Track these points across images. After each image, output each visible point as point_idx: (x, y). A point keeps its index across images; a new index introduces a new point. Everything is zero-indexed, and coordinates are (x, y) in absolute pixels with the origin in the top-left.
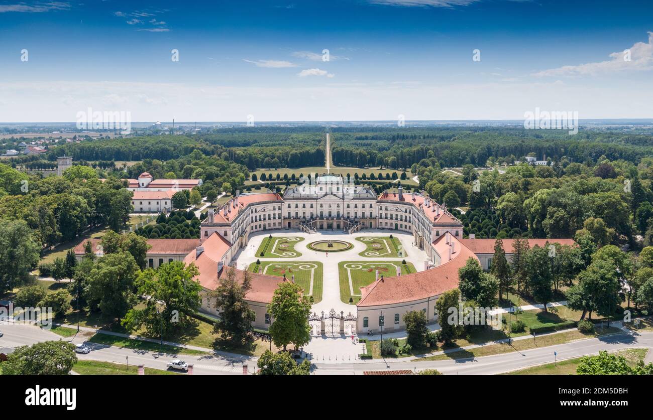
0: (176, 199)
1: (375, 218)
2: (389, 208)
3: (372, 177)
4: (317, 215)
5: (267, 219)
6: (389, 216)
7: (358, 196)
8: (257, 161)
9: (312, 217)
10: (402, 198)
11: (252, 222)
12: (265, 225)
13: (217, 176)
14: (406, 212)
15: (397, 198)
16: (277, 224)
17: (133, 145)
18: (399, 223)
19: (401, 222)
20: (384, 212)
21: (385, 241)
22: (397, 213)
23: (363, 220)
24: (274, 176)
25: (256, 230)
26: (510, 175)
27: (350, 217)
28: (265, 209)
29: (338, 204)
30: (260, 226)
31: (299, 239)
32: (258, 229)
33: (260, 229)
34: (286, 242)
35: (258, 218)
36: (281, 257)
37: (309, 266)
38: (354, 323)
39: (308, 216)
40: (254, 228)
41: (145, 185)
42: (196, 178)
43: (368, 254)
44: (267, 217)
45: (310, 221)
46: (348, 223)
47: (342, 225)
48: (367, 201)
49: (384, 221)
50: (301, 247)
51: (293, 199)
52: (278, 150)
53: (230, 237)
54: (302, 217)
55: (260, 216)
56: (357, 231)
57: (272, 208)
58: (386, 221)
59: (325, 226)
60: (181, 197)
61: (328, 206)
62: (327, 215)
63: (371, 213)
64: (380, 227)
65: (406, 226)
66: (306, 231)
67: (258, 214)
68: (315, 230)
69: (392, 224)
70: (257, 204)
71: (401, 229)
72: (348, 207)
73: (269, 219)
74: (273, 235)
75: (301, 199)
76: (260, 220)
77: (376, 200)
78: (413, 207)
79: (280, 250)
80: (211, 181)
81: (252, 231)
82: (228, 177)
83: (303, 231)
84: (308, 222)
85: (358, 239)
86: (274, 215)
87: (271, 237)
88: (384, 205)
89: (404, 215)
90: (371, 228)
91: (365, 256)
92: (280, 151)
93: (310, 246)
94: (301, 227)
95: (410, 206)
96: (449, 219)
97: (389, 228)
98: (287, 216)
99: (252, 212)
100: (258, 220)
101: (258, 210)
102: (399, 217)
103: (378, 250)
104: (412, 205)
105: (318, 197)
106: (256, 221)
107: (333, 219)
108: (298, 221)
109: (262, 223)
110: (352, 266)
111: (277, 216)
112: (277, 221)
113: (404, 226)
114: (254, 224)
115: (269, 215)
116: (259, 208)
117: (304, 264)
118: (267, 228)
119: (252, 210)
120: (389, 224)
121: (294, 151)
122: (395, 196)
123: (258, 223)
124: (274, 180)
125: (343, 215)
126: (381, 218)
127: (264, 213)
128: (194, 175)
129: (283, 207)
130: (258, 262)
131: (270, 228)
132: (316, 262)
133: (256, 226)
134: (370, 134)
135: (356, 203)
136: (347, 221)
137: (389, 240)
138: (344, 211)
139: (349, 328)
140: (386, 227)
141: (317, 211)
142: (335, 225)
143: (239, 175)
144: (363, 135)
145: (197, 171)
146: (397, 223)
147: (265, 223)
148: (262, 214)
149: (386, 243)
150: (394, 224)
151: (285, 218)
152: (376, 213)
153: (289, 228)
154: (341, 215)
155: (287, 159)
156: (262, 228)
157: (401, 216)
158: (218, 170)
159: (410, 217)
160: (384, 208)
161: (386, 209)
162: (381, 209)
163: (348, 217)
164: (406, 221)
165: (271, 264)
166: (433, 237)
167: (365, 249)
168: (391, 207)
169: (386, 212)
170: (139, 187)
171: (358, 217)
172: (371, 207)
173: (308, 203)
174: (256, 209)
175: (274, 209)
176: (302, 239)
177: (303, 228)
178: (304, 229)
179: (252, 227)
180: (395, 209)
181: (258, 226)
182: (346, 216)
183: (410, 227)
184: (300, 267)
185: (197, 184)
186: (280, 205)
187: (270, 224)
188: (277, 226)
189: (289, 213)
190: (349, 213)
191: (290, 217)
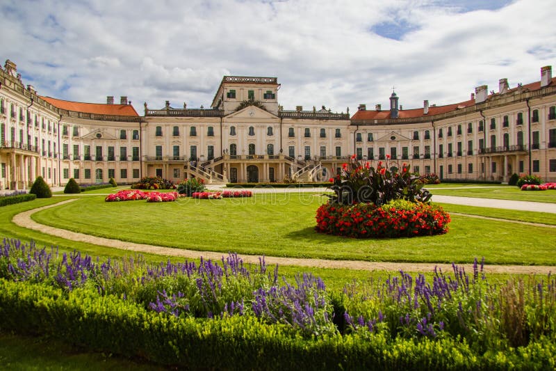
1: (348, 159)
2: (375, 137)
4: (223, 152)
5: (105, 158)
6: (376, 153)
9: (211, 156)
14: (416, 138)
16: (130, 173)
20: (365, 146)
22: (394, 144)
23: (323, 163)
27: (296, 157)
29: (270, 129)
30: (88, 172)
33: (89, 181)
35: (82, 152)
39: (202, 154)
44: (105, 154)
45: (210, 164)
47: (282, 171)
48: (329, 122)
54: (189, 157)
55: (87, 148)
57: (118, 135)
59: (244, 172)
61: (247, 131)
62: (246, 151)
63: (338, 149)
67: (81, 143)
72: (291, 134)
73: (111, 158)
75: (185, 115)
76: (88, 158)
77: (348, 121)
86: (124, 149)
88: (364, 131)
89: (411, 145)
98: (153, 153)
100: (82, 158)
101: (80, 133)
102: (399, 152)
105: (226, 113)
107: (260, 159)
108: (180, 165)
109: (93, 166)
111: (130, 153)
112: (131, 165)
115: (111, 150)
116: (85, 127)
118: (107, 179)
125: (280, 152)
126: (360, 158)
127: (99, 143)
129: (143, 133)
135: (307, 126)
136: (293, 161)
138: (281, 144)
141: (221, 144)
142: (265, 174)
147: (100, 166)
148: (93, 145)
151: (149, 160)
152: (348, 148)
154: (275, 153)
156: (93, 180)
157: (405, 149)
159: (427, 147)
160: (365, 137)
161: (370, 139)
162: (359, 139)
163: (292, 158)
164: (417, 157)
168: (381, 133)
169: (370, 145)
171: (312, 156)
172: (338, 135)
175: (123, 137)
180: (389, 137)
181: (82, 174)
182: (286, 154)
186: (138, 129)
187: (111, 171)
188: (130, 178)
189: (159, 149)
190: (292, 148)
191: (160, 157)
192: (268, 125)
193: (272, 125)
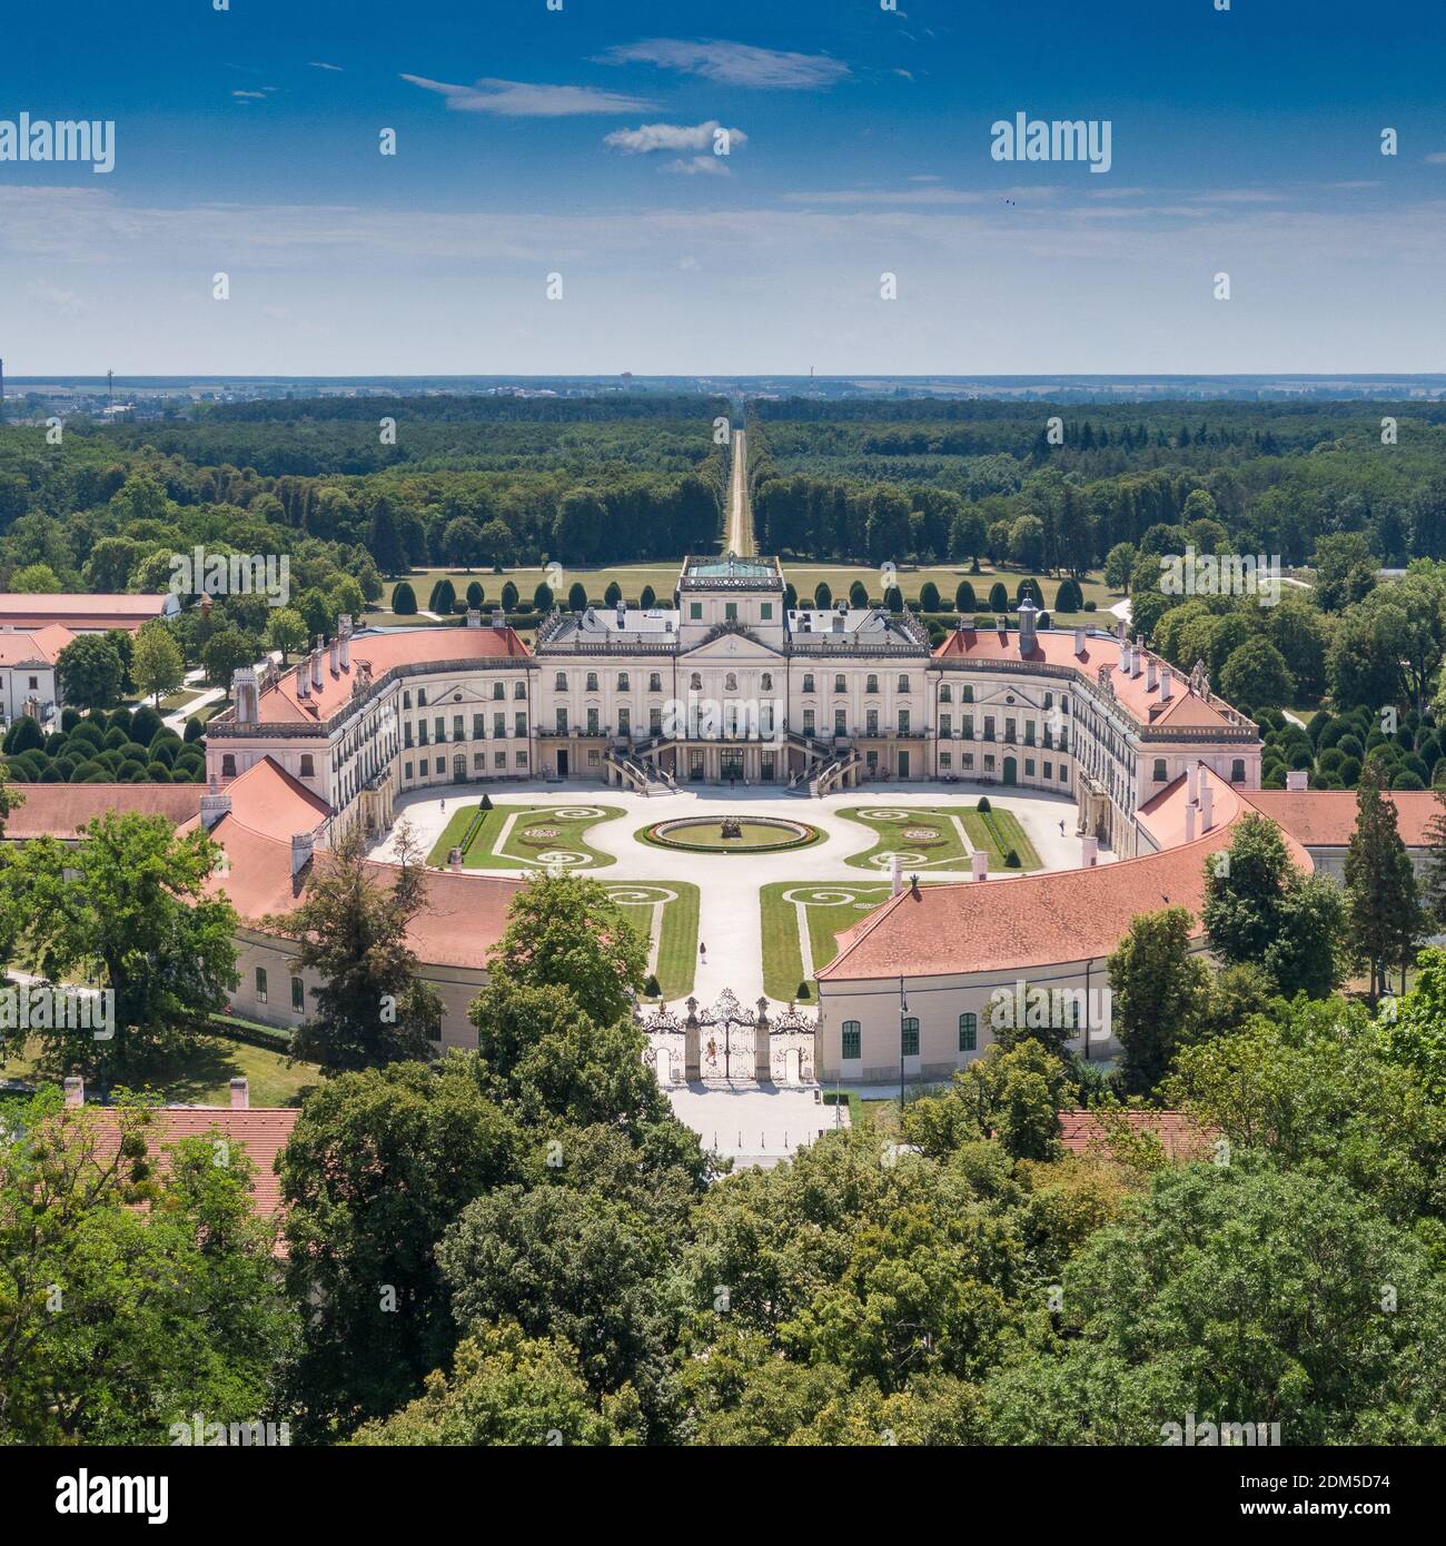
0: (78, 665)
1: (922, 736)
2: (977, 694)
3: (929, 599)
5: (469, 735)
6: (979, 727)
7: (851, 641)
9: (655, 731)
10: (1032, 652)
11: (409, 744)
12: (460, 762)
14: (1049, 706)
15: (1013, 651)
16: (511, 759)
18: (1021, 753)
19: (1030, 753)
20: (957, 711)
21: (956, 820)
22: (1011, 712)
23: (870, 745)
24: (494, 594)
25: (425, 780)
27: (817, 733)
28: (461, 691)
29: (767, 677)
30: (441, 761)
31: (601, 813)
32: (433, 776)
33: (442, 777)
34: (552, 823)
35: (431, 729)
36: (533, 867)
37: (643, 896)
38: (806, 1043)
39: (640, 724)
40: (416, 769)
42: (150, 592)
43: (882, 860)
44: (468, 727)
45: (649, 747)
46: (810, 753)
47: (782, 762)
48: (886, 661)
49: (956, 748)
50: (612, 838)
51: (580, 653)
52: (507, 487)
53: (326, 784)
54: (616, 731)
55: (440, 722)
56: (846, 785)
57: (490, 691)
58: (967, 747)
60: (95, 659)
61: (722, 681)
63: (904, 715)
64: (942, 772)
65: (1047, 767)
66: (631, 786)
67: (430, 715)
68: (671, 782)
69: (990, 758)
70: (427, 672)
71: (1029, 780)
72: (809, 687)
73: (480, 734)
74: (497, 799)
75: (609, 653)
76: (441, 738)
77: (926, 662)
78: (1075, 685)
79: (529, 847)
81: (406, 783)
84: (639, 751)
85: (847, 813)
86: (500, 717)
87: (486, 806)
88: (956, 681)
89: (1040, 719)
90: (903, 777)
91: (871, 866)
92: (517, 490)
93: (650, 838)
94: (613, 768)
95: (1065, 683)
96: (1207, 713)
97: (978, 776)
98: (552, 724)
99: (407, 705)
100: (432, 740)
101: (430, 697)
102: (1021, 730)
103: (925, 847)
104: (1073, 677)
105: (683, 647)
106: (424, 741)
108: (597, 744)
110: (817, 896)
111: (510, 723)
112: (512, 745)
113: (1039, 769)
114: (416, 754)
115: (479, 720)
116: (436, 686)
118: (471, 772)
119: (406, 695)
120: (979, 762)
121: (578, 491)
122: (1005, 643)
123: (433, 752)
125: (787, 723)
126: (946, 734)
127: (458, 710)
128: (142, 577)
129: (535, 685)
131: (481, 773)
132: (674, 883)
133: (424, 764)
135: (841, 671)
136: (804, 745)
137: (977, 818)
138: (789, 707)
140: (967, 774)
142: (751, 765)
146: (1010, 753)
147: (461, 751)
148: (449, 716)
149: (961, 830)
150: (1000, 760)
151: (543, 735)
152: (923, 713)
153: (563, 773)
155: (549, 525)
156: (450, 774)
159: (1065, 729)
160: (957, 693)
161: (968, 697)
162: (946, 697)
163: (809, 732)
166: (1142, 785)
167: (873, 845)
168: (988, 687)
169: (967, 709)
171: (849, 730)
172: (904, 688)
173: (641, 671)
174: (422, 693)
175: (499, 694)
176: (615, 812)
177: (619, 776)
178: (626, 777)
179: (409, 766)
180: (1003, 695)
181: (433, 766)
182: (798, 726)
183: (1064, 769)
184: (610, 898)
185: (158, 616)
186: (524, 680)
187: (479, 758)
188: (512, 767)
189: (562, 714)
190: (808, 714)
191: (562, 730)
192: (763, 670)
193: (770, 670)
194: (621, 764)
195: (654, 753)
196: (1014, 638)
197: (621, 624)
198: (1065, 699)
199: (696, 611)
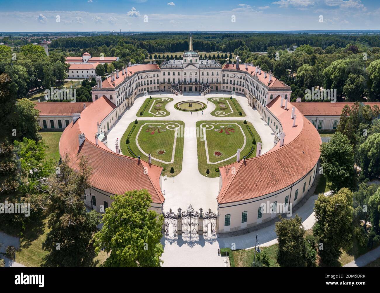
0: (98, 69)
1: (220, 83)
2: (229, 76)
3: (214, 57)
4: (182, 81)
5: (149, 84)
6: (229, 81)
7: (209, 66)
8: (153, 48)
9: (179, 83)
10: (238, 68)
11: (139, 86)
12: (148, 88)
13: (128, 55)
14: (241, 78)
15: (235, 68)
16: (156, 88)
17: (93, 39)
18: (236, 86)
20: (226, 79)
21: (227, 101)
22: (235, 79)
23: (212, 85)
24: (162, 57)
25: (142, 92)
26: (300, 53)
28: (148, 76)
29: (196, 73)
30: (145, 89)
31: (169, 100)
33: (145, 92)
34: (161, 102)
35: (143, 83)
36: (155, 116)
37: (174, 126)
38: (214, 221)
39: (176, 81)
41: (86, 61)
42: (116, 57)
43: (217, 113)
44: (149, 82)
45: (178, 85)
46: (203, 87)
47: (198, 88)
48: (215, 70)
49: (225, 85)
50: (170, 107)
51: (167, 69)
52: (165, 41)
53: (115, 101)
54: (172, 82)
55: (145, 81)
56: (209, 93)
57: (153, 76)
58: (227, 85)
59: (188, 89)
60: (101, 68)
61: (189, 73)
62: (189, 81)
63: (217, 79)
64: (223, 90)
65: (240, 89)
66: (175, 93)
68: (181, 93)
69: (231, 87)
70: (142, 73)
71: (237, 91)
72: (203, 75)
73: (151, 84)
74: (153, 96)
75: (172, 69)
76: (145, 85)
77: (221, 70)
78: (246, 75)
79: (156, 109)
80: (124, 58)
81: (139, 93)
82: (135, 56)
83: (172, 93)
84: (176, 86)
85: (209, 99)
86: (154, 80)
87: (151, 98)
88: (226, 73)
89: (239, 80)
90: (217, 91)
91: (216, 116)
92: (166, 42)
93: (176, 107)
94: (172, 90)
95: (244, 74)
96: (280, 84)
97: (229, 91)
98: (163, 82)
99: (139, 79)
100: (143, 85)
101: (143, 77)
102: (236, 82)
103: (224, 109)
104: (246, 73)
105: (183, 67)
106: (142, 85)
107: (192, 84)
108: (170, 85)
109: (146, 87)
110: (207, 126)
111: (156, 81)
112: (157, 85)
114: (140, 88)
115: (151, 81)
116: (144, 75)
117: (170, 124)
118: (150, 90)
119: (139, 77)
120: (229, 88)
121: (173, 42)
122: (233, 66)
124: (161, 59)
125: (199, 81)
126: (224, 83)
127: (148, 79)
128: (115, 54)
129: (160, 75)
130: (136, 122)
131: (152, 90)
132: (180, 121)
133: (142, 89)
134: (211, 36)
135: (208, 71)
136: (202, 85)
137: (230, 100)
138: (199, 78)
139: (209, 226)
140: (227, 90)
141: (182, 78)
142: (194, 89)
143: (141, 55)
144: (208, 36)
145: (117, 52)
146: (234, 86)
147: (148, 86)
148: (146, 80)
149: (228, 103)
150: (232, 88)
151: (161, 83)
152: (220, 80)
153: (164, 91)
154: (198, 81)
155: (169, 47)
157: (238, 81)
158: (129, 52)
159: (244, 82)
160: (226, 75)
161: (228, 76)
162: (224, 76)
163: (203, 82)
164: (240, 85)
165: (145, 124)
166: (268, 100)
167: (215, 109)
168: (231, 74)
169: (227, 78)
170: (83, 62)
171: (209, 82)
172: (218, 75)
173: (176, 72)
174: (141, 76)
175: (154, 76)
176: (172, 100)
179: (139, 90)
180: (234, 76)
182: (201, 81)
183: (243, 90)
184: (167, 127)
185: (115, 60)
186: (158, 73)
187: (151, 88)
188: (156, 89)
189: (164, 79)
190: (203, 79)
191: (164, 82)
192: (196, 71)
193: (197, 72)
194: (173, 89)
195: (179, 87)
196: (235, 65)
197: (174, 63)
198: (244, 77)
199: (185, 61)
